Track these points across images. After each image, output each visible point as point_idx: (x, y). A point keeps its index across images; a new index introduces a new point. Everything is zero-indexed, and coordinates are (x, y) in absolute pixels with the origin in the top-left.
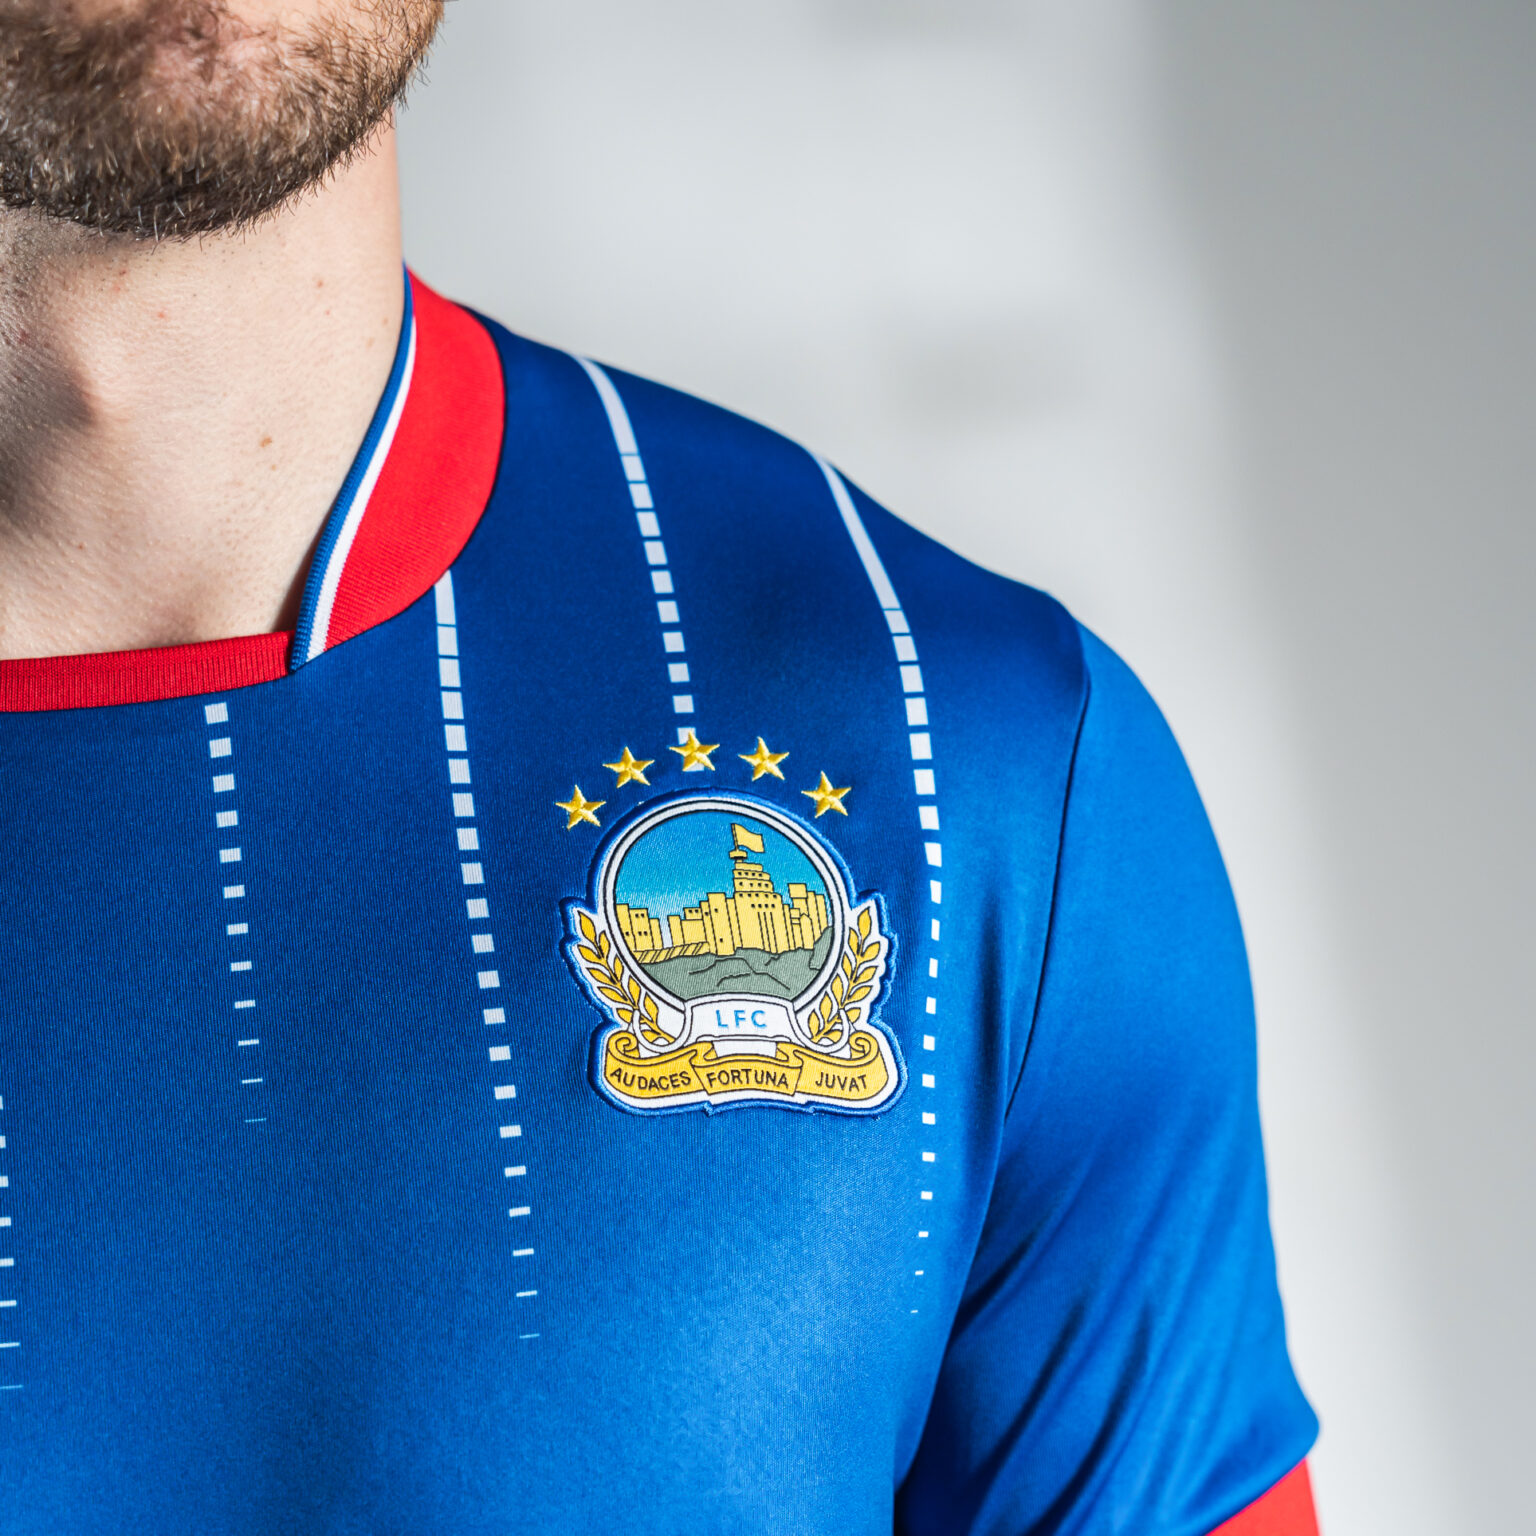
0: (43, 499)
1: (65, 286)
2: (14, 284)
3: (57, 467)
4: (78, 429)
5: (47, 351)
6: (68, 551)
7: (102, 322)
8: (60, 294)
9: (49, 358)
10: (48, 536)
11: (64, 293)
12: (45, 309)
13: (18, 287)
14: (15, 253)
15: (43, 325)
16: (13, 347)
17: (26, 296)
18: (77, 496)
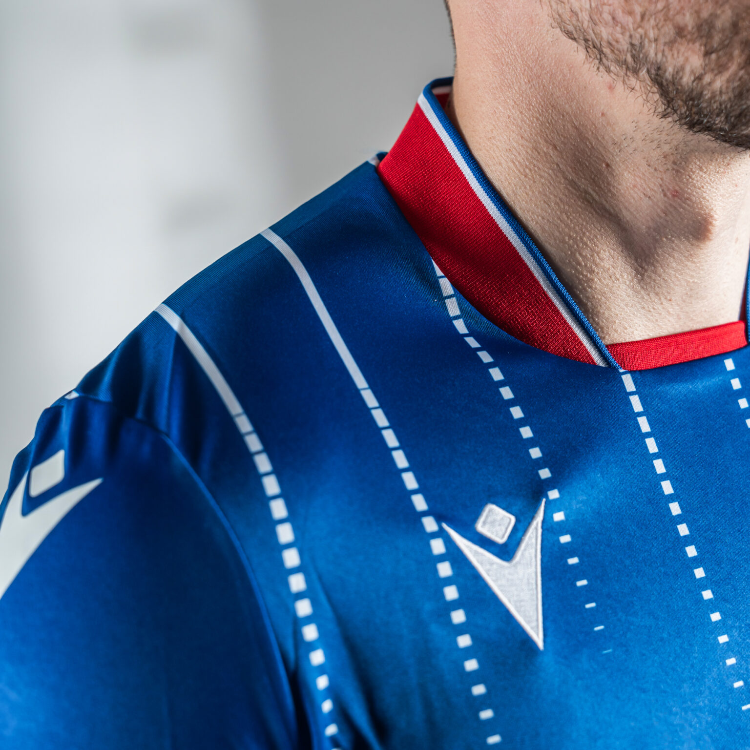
0: (660, 276)
1: (701, 169)
2: (673, 165)
3: (672, 260)
4: (689, 241)
5: (688, 202)
6: (665, 302)
7: (716, 189)
8: (698, 173)
9: (688, 205)
10: (657, 294)
11: (701, 173)
12: (690, 180)
13: (675, 167)
14: (676, 150)
15: (689, 188)
16: (668, 198)
17: (680, 172)
18: (677, 275)
